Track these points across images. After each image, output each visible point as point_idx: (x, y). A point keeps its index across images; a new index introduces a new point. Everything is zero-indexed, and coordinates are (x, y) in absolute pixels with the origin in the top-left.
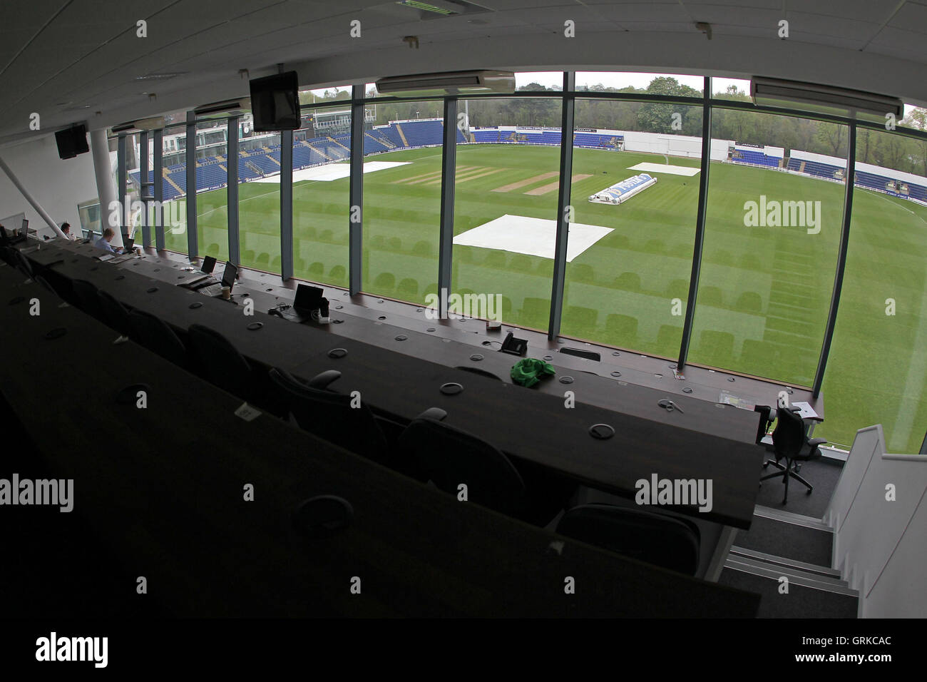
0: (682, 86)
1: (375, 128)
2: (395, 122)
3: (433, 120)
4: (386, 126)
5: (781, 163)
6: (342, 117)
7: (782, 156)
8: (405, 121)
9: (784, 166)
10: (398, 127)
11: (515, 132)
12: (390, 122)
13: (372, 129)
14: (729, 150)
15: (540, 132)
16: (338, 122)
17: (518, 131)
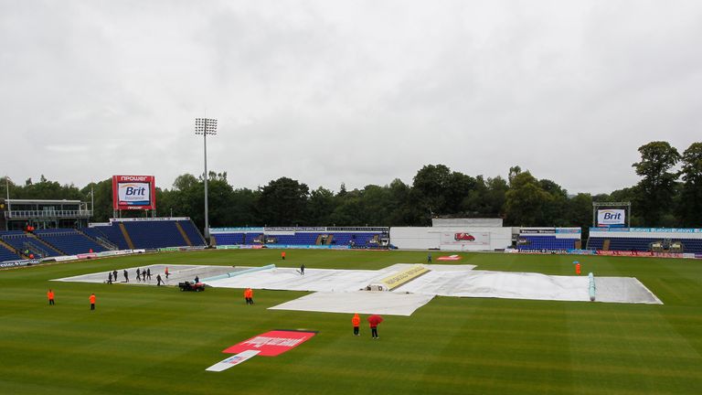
0: (454, 173)
1: (92, 225)
2: (118, 220)
3: (166, 219)
4: (106, 224)
5: (579, 244)
6: (46, 208)
7: (579, 236)
8: (131, 220)
9: (583, 247)
10: (122, 227)
11: (262, 234)
12: (111, 220)
13: (87, 226)
14: (513, 238)
15: (292, 233)
16: (40, 214)
17: (266, 233)
